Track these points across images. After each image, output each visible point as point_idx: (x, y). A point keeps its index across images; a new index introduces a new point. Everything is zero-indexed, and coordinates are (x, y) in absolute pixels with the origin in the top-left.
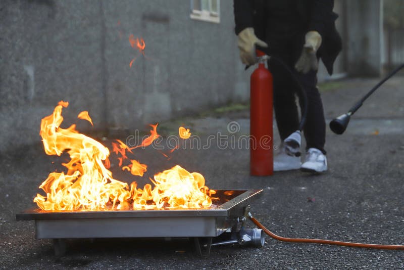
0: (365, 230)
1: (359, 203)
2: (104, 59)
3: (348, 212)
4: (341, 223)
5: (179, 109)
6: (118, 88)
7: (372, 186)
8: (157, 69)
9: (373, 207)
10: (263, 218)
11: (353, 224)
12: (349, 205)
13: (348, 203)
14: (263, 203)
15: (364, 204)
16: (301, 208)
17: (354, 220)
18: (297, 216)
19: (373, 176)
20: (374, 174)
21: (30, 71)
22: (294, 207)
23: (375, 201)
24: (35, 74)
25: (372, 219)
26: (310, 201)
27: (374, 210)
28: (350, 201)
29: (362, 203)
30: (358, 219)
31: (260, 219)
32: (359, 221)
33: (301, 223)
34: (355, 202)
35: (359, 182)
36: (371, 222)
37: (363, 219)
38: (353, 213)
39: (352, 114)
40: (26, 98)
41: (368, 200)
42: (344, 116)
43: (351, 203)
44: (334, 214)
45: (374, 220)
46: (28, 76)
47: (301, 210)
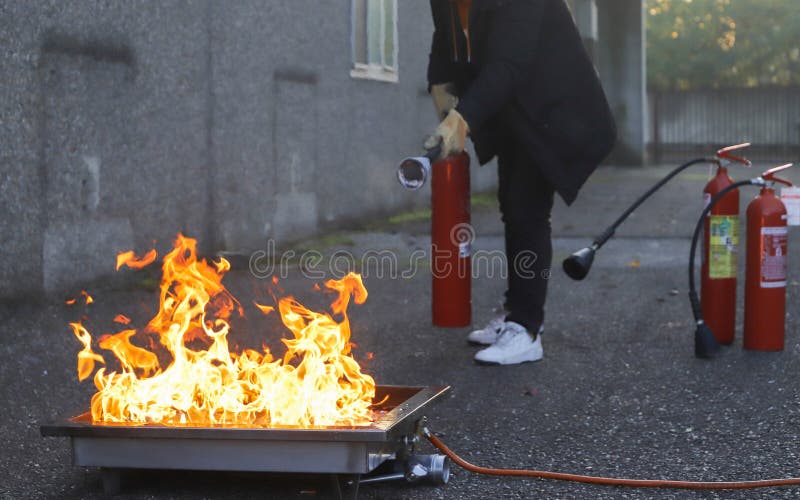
0: (613, 449)
1: (606, 398)
2: (210, 142)
3: (589, 414)
4: (575, 436)
5: (330, 217)
6: (233, 189)
7: (627, 365)
8: (295, 158)
9: (627, 405)
10: (450, 427)
11: (595, 438)
12: (591, 401)
13: (589, 398)
14: (453, 396)
15: (614, 398)
16: (513, 408)
17: (597, 430)
18: (506, 422)
19: (629, 346)
20: (630, 342)
21: (93, 165)
22: (503, 405)
23: (631, 393)
24: (102, 169)
25: (625, 427)
26: (528, 394)
27: (629, 411)
28: (592, 393)
29: (611, 398)
30: (602, 428)
31: (445, 429)
32: (605, 433)
33: (513, 437)
34: (600, 395)
35: (608, 357)
36: (622, 433)
37: (611, 428)
38: (596, 417)
39: (599, 248)
40: (85, 207)
41: (620, 391)
42: (585, 250)
43: (593, 397)
44: (566, 419)
45: (627, 430)
46: (88, 173)
47: (514, 412)
